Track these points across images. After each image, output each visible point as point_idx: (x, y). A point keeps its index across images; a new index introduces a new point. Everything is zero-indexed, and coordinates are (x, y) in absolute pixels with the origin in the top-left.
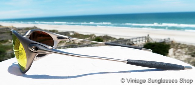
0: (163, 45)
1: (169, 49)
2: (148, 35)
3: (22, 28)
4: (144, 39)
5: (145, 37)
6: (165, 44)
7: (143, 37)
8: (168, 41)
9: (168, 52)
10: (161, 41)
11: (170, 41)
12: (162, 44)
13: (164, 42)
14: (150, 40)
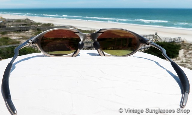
0: (173, 45)
1: (180, 50)
2: (156, 34)
3: (13, 20)
4: (151, 37)
5: (153, 35)
6: (174, 44)
7: (150, 36)
8: (178, 41)
9: (178, 54)
10: (170, 41)
11: (181, 40)
12: (171, 44)
13: (173, 42)
14: (158, 39)
